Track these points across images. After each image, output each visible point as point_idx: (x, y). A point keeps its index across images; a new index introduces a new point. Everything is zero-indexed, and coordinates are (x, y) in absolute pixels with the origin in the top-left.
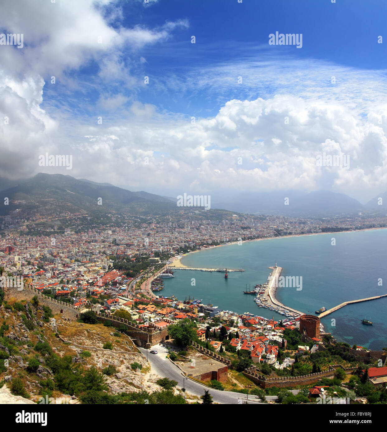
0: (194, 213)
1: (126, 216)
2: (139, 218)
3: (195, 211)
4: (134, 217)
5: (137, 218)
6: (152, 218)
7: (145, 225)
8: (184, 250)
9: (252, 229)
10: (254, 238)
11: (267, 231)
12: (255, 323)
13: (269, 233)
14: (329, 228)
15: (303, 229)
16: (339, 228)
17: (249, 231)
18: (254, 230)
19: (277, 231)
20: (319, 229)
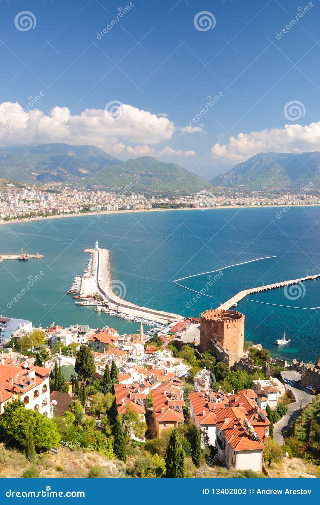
9: (41, 203)
10: (48, 214)
11: (67, 206)
12: (113, 341)
13: (71, 208)
14: (162, 204)
15: (121, 204)
16: (178, 204)
17: (37, 206)
18: (45, 204)
19: (82, 206)
20: (148, 204)
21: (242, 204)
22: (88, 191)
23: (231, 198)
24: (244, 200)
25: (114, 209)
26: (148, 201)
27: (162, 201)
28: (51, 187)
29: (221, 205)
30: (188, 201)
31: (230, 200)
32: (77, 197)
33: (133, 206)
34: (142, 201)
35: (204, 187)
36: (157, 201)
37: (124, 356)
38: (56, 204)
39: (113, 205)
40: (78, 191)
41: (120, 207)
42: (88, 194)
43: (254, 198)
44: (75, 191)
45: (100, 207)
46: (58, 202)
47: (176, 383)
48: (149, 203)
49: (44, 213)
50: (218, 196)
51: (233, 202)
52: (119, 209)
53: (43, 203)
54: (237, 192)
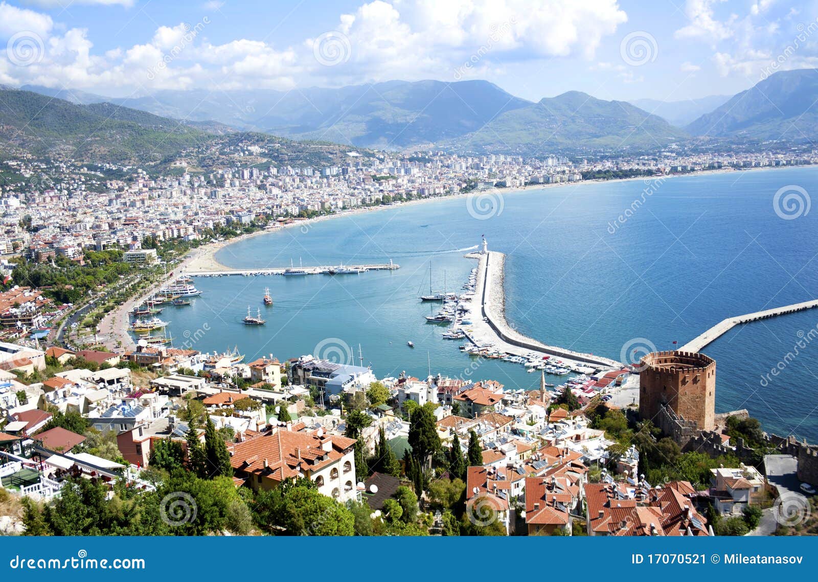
0: (247, 153)
1: (62, 165)
2: (101, 169)
3: (249, 148)
4: (86, 166)
5: (95, 169)
6: (138, 168)
7: (115, 184)
8: (227, 231)
9: (400, 181)
10: (409, 197)
11: (440, 183)
12: (492, 400)
13: (446, 185)
14: (599, 172)
15: (529, 175)
16: (626, 171)
17: (393, 185)
18: (406, 182)
19: (465, 182)
20: (574, 173)
21: (742, 164)
22: (475, 156)
23: (722, 156)
24: (746, 158)
25: (518, 185)
26: (575, 167)
27: (599, 167)
28: (416, 153)
29: (704, 170)
30: (644, 164)
31: (721, 160)
32: (458, 167)
33: (549, 178)
34: (566, 168)
35: (673, 138)
36: (591, 168)
37: (508, 424)
38: (423, 181)
39: (515, 178)
40: (459, 157)
41: (527, 181)
42: (475, 161)
43: (764, 154)
44: (454, 156)
45: (495, 181)
46: (427, 177)
47: (574, 468)
48: (576, 171)
49: (405, 196)
50: (699, 153)
51: (726, 163)
52: (526, 184)
53: (403, 181)
54: (735, 144)
